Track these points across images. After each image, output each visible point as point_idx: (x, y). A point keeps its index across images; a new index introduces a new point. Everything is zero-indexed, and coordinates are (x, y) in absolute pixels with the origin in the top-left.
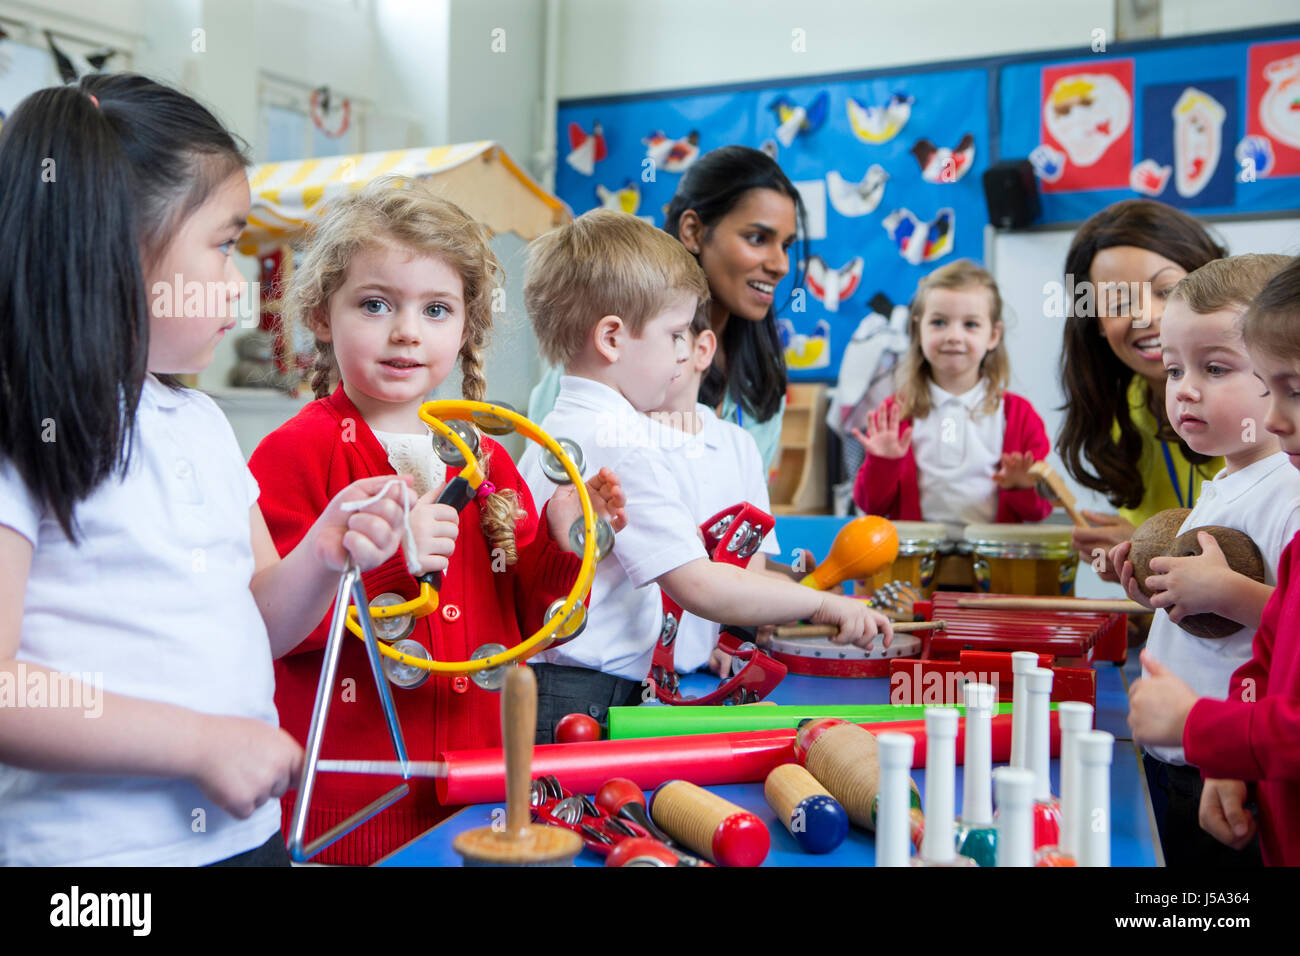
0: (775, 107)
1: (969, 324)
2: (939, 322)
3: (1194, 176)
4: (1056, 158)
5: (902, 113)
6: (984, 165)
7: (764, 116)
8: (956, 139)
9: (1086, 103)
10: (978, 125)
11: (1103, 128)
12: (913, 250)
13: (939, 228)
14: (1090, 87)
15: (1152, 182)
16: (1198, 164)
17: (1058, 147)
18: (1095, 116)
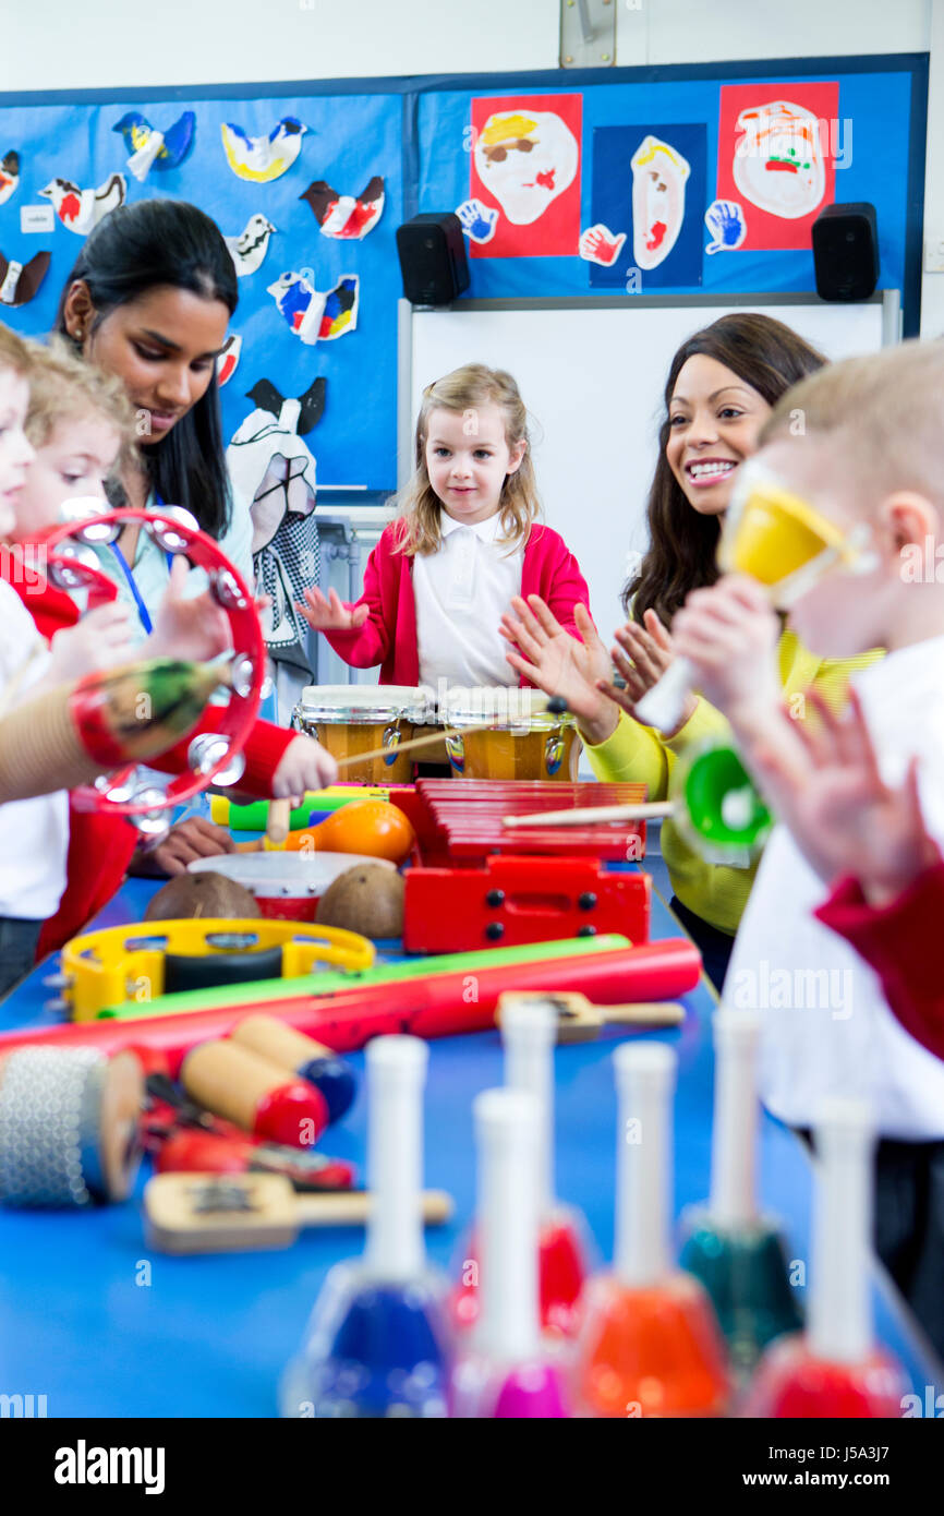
0: (123, 126)
1: (480, 453)
2: (444, 451)
3: (652, 246)
4: (488, 215)
5: (291, 145)
6: (397, 221)
7: (109, 140)
8: (362, 186)
9: (525, 146)
10: (389, 166)
11: (546, 180)
12: (308, 329)
13: (341, 298)
14: (531, 126)
15: (604, 251)
16: (659, 230)
17: (492, 202)
18: (536, 163)
